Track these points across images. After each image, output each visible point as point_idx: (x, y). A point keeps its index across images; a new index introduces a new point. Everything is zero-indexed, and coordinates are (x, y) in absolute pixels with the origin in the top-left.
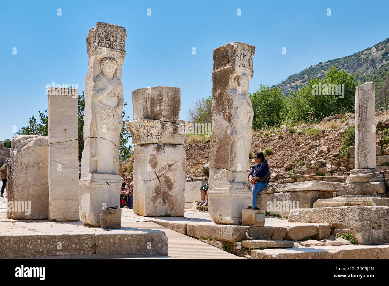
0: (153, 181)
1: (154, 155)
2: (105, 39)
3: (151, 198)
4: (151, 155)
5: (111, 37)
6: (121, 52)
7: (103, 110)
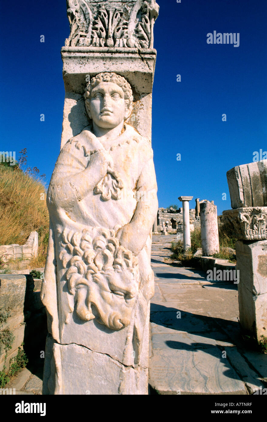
2: (90, 29)
5: (108, 19)
6: (140, 53)
7: (77, 242)
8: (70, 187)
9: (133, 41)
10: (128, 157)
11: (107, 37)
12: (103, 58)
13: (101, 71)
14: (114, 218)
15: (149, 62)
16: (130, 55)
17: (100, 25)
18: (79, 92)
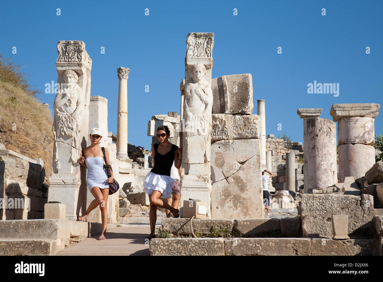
1: (220, 153)
4: (216, 153)
6: (78, 64)
7: (61, 117)
9: (76, 60)
11: (69, 59)
12: (68, 66)
14: (70, 111)
16: (75, 65)
17: (67, 54)
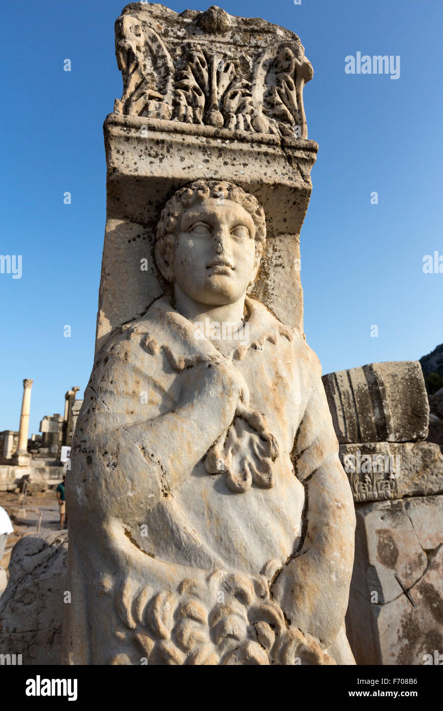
0: (395, 603)
1: (386, 531)
2: (170, 88)
3: (397, 654)
4: (379, 532)
5: (210, 71)
6: (284, 145)
7: (167, 627)
8: (144, 459)
9: (266, 121)
10: (278, 376)
11: (209, 107)
12: (203, 149)
13: (199, 176)
14: (262, 542)
15: (302, 167)
16: (264, 148)
17: (192, 82)
18: (139, 219)
